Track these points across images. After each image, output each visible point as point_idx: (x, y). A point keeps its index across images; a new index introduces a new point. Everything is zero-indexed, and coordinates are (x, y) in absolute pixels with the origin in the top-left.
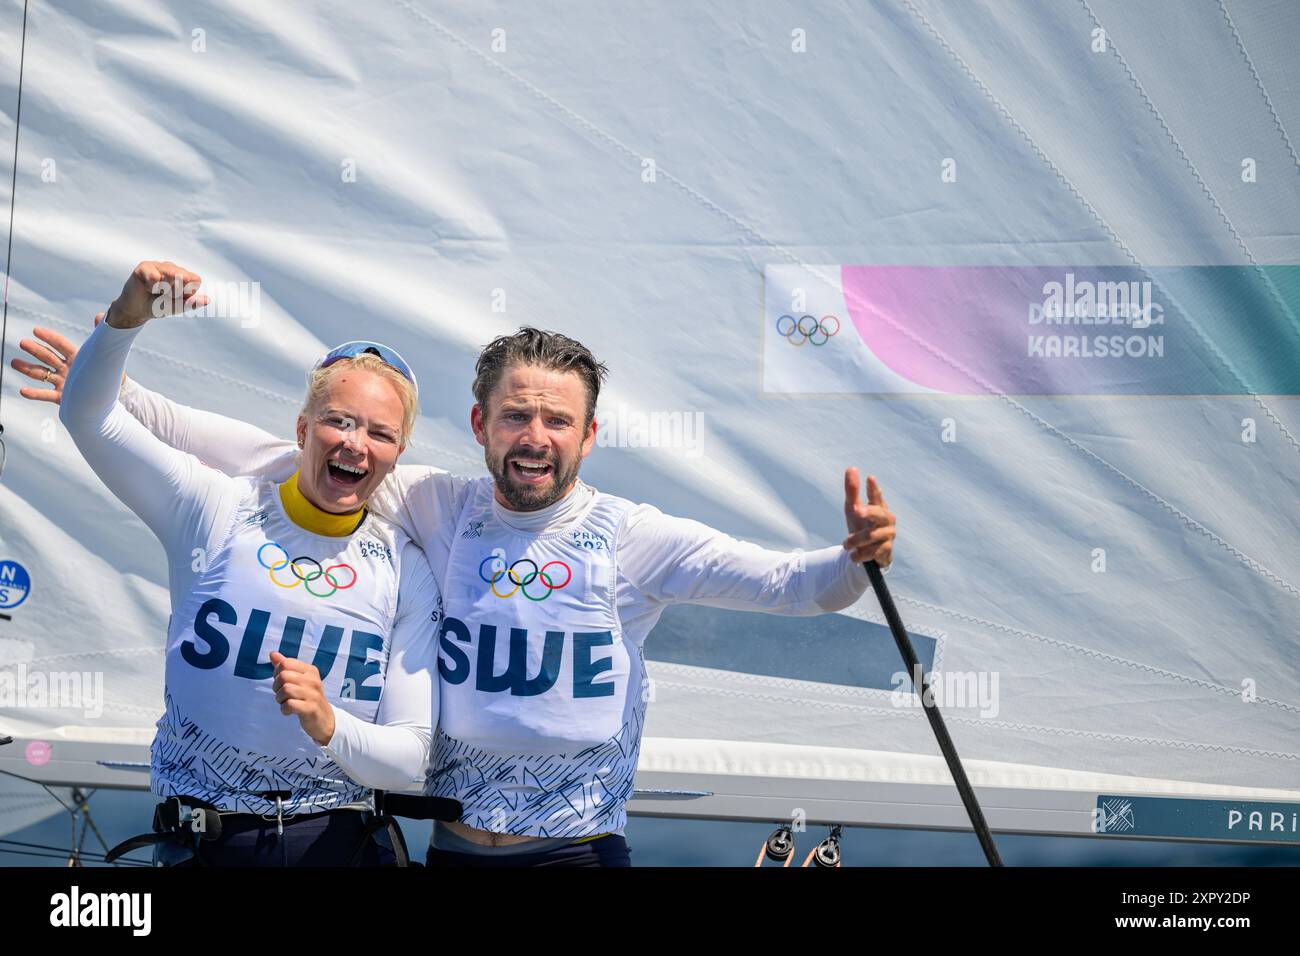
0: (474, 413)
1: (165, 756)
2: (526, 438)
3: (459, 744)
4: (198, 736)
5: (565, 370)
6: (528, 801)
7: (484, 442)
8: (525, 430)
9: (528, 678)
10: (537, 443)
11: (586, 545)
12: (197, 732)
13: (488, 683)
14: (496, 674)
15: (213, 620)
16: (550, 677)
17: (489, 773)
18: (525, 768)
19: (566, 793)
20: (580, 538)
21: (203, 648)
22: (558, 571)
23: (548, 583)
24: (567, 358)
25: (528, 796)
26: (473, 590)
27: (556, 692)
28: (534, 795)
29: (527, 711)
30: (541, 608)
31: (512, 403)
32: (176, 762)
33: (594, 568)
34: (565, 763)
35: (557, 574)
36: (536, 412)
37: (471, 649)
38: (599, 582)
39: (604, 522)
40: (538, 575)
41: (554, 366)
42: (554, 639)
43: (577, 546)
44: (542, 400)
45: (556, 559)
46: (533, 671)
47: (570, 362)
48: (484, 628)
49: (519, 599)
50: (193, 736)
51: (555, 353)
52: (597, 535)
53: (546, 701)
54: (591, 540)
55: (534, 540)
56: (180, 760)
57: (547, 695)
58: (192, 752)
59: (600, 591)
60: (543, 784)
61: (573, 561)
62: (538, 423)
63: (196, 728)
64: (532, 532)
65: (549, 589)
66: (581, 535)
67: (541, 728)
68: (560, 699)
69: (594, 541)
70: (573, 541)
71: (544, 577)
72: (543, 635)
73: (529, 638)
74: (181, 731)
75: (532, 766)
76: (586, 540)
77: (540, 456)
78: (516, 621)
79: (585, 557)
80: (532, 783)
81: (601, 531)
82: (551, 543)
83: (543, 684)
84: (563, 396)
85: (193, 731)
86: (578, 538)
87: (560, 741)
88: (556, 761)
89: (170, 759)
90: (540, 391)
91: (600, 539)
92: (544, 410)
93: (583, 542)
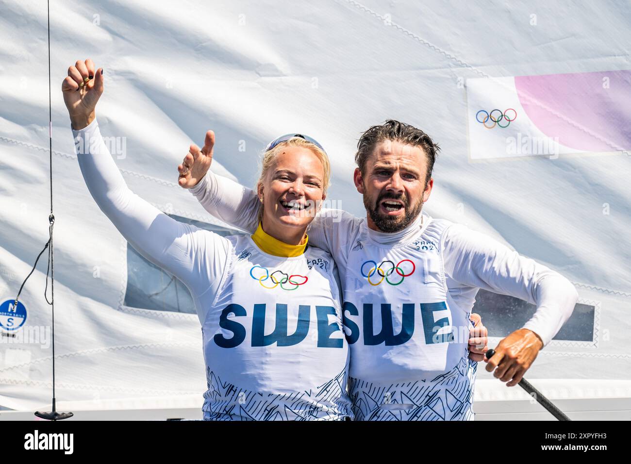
0: (356, 173)
1: (213, 410)
2: (389, 186)
3: (358, 381)
4: (235, 392)
5: (414, 145)
6: (408, 414)
7: (363, 191)
8: (389, 181)
9: (395, 335)
10: (396, 189)
11: (423, 248)
12: (234, 389)
13: (370, 340)
14: (375, 334)
15: (232, 317)
16: (409, 333)
17: (380, 400)
18: (401, 392)
19: (431, 406)
20: (419, 245)
21: (229, 335)
22: (406, 266)
23: (401, 273)
24: (416, 137)
25: (407, 411)
26: (358, 283)
27: (412, 340)
28: (411, 410)
29: (396, 355)
30: (399, 290)
31: (380, 164)
32: (221, 412)
33: (429, 261)
34: (426, 385)
35: (407, 267)
36: (396, 170)
37: (358, 320)
38: (433, 270)
39: (433, 233)
40: (395, 269)
41: (408, 142)
42: (408, 309)
43: (418, 250)
44: (400, 162)
45: (404, 258)
46: (397, 330)
47: (418, 140)
48: (365, 305)
49: (385, 286)
50: (232, 392)
51: (407, 134)
52: (429, 242)
53: (406, 347)
54: (426, 245)
55: (391, 249)
56: (225, 410)
57: (407, 344)
58: (232, 403)
59: (434, 274)
60: (415, 401)
61: (416, 259)
62: (397, 176)
63: (233, 386)
64: (390, 244)
65: (402, 277)
66: (420, 243)
67: (406, 365)
68: (415, 345)
69: (428, 245)
70: (415, 246)
71: (398, 270)
72: (401, 306)
73: (393, 309)
74: (223, 392)
75: (405, 390)
76: (423, 245)
77: (398, 196)
78: (384, 299)
79: (423, 255)
80: (407, 402)
81: (431, 239)
82: (401, 250)
83: (404, 337)
84: (414, 161)
85: (232, 389)
86: (417, 245)
87: (419, 372)
88: (420, 384)
89: (217, 411)
90: (399, 157)
91: (432, 245)
92: (402, 169)
93: (421, 246)
